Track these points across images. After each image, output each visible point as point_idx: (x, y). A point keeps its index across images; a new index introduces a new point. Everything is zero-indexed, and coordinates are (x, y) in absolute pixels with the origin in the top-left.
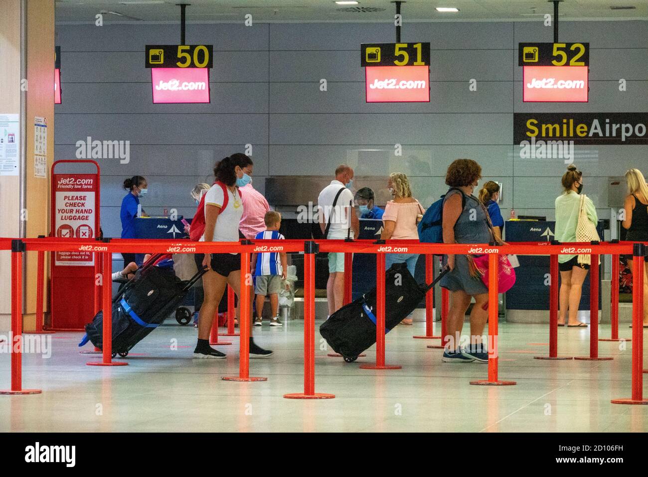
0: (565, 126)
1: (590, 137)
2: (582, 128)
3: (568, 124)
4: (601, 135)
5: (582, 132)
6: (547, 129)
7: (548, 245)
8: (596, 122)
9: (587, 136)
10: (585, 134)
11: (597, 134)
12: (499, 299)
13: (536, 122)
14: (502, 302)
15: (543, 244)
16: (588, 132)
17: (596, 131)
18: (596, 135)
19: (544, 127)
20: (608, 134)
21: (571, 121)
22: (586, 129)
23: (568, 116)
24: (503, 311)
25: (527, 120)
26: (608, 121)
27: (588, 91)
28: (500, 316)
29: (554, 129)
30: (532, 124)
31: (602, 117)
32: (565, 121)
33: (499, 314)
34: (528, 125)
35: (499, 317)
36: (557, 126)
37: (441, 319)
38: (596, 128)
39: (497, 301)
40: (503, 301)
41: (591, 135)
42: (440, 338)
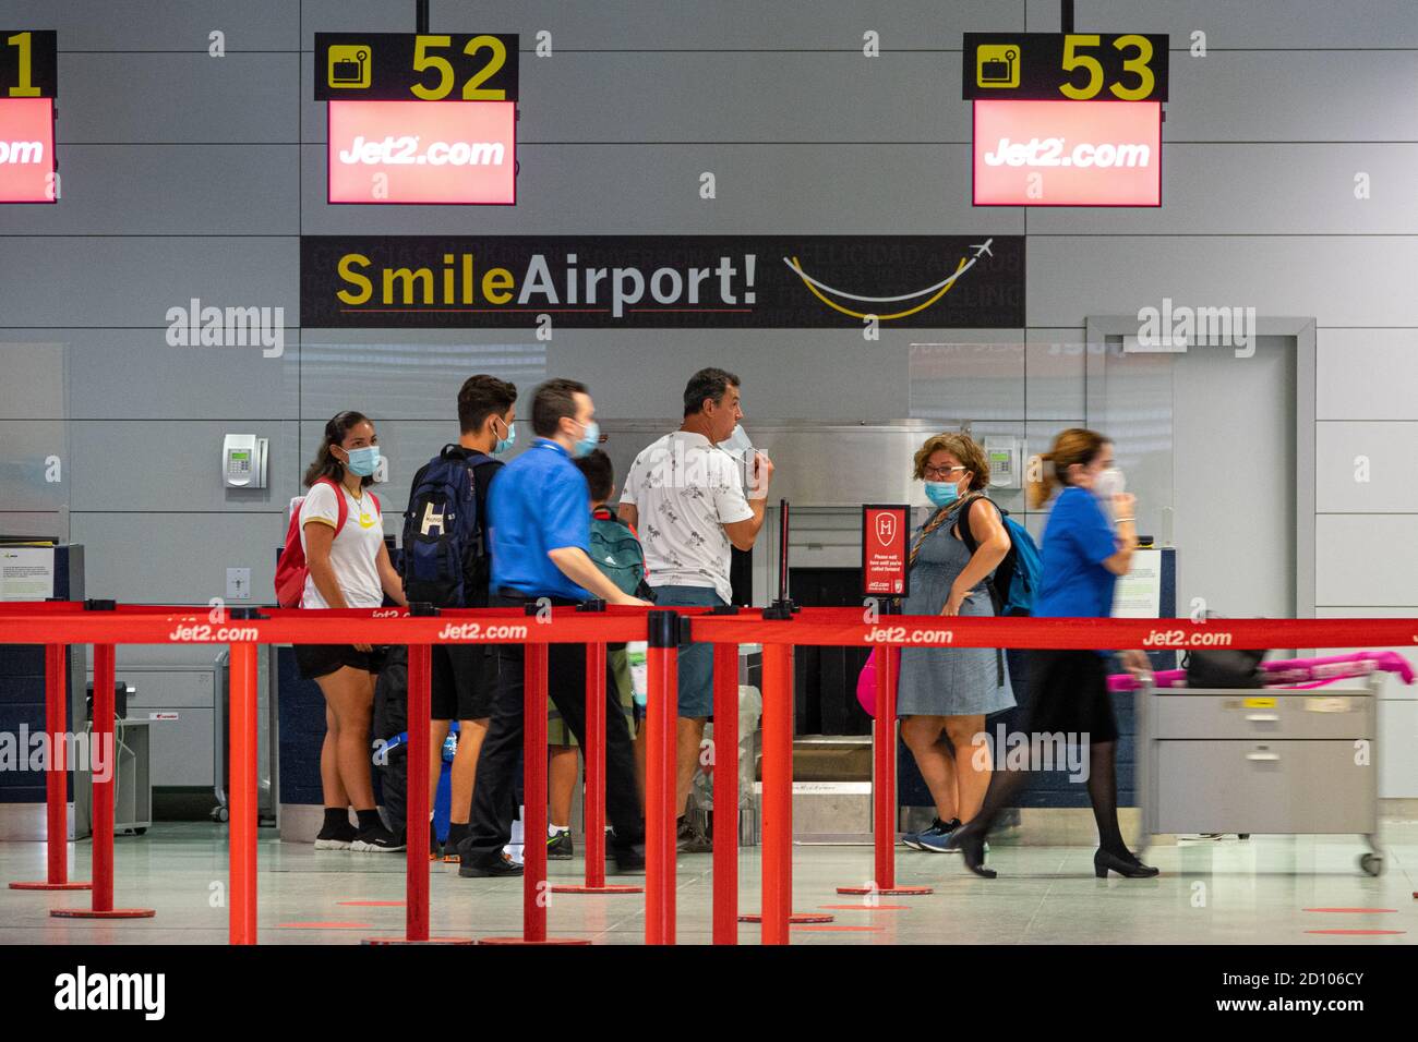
0: (449, 274)
1: (523, 306)
2: (498, 279)
3: (458, 268)
4: (553, 299)
5: (498, 292)
6: (398, 283)
7: (400, 616)
8: (538, 263)
9: (513, 303)
10: (507, 297)
11: (544, 295)
12: (260, 775)
13: (364, 261)
14: (269, 783)
15: (387, 614)
16: (516, 291)
17: (538, 289)
18: (539, 300)
19: (388, 276)
20: (572, 298)
21: (468, 260)
22: (509, 282)
23: (459, 244)
24: (272, 807)
25: (342, 255)
26: (572, 258)
27: (516, 173)
28: (264, 823)
29: (419, 283)
30: (354, 267)
31: (555, 248)
32: (449, 259)
33: (261, 818)
34: (344, 272)
35: (260, 826)
36: (426, 274)
37: (91, 832)
38: (538, 281)
39: (255, 779)
40: (272, 781)
41: (524, 299)
42: (88, 888)
